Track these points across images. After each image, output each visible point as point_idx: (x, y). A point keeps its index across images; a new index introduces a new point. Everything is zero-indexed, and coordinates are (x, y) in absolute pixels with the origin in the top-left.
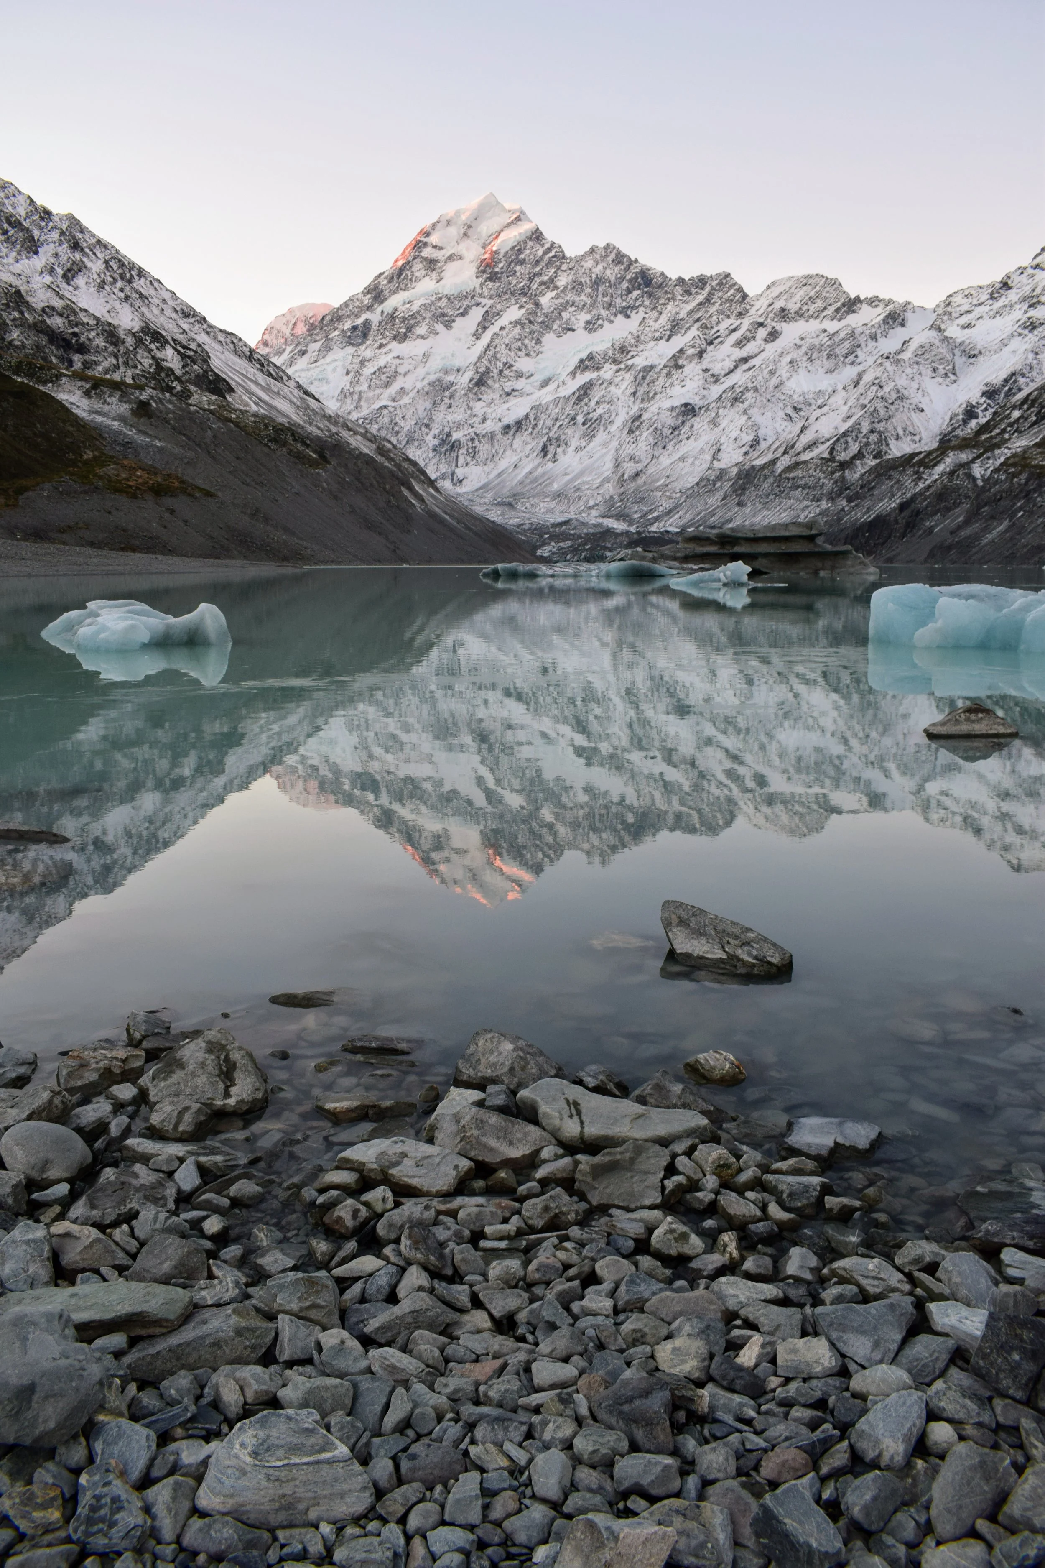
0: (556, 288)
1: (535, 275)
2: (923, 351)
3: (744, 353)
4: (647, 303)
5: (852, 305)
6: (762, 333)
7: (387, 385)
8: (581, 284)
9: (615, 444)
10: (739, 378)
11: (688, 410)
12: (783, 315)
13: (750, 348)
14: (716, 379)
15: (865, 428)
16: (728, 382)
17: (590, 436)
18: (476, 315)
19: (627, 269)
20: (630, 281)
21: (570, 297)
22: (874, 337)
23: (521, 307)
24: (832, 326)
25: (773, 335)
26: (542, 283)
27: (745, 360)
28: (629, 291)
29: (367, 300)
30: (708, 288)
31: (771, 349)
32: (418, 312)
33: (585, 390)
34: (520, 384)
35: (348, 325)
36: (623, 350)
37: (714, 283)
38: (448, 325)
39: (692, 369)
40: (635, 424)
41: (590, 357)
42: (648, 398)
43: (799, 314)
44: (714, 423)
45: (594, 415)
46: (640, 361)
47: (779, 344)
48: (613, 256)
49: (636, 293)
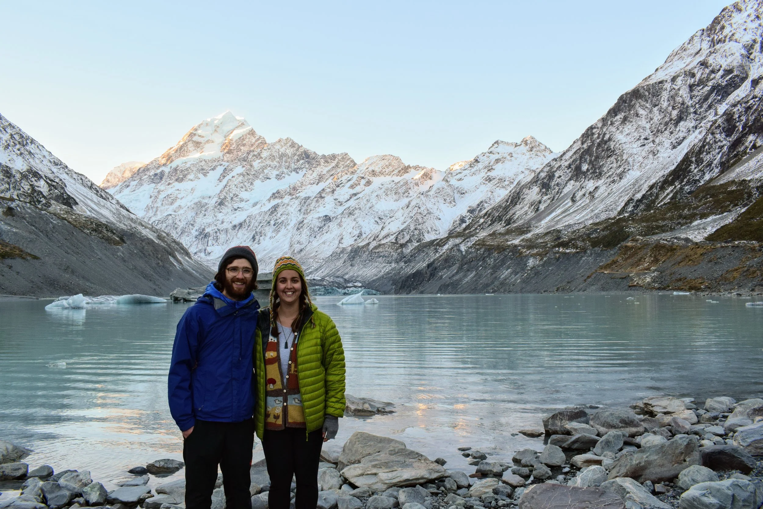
0: (262, 158)
1: (250, 151)
2: (439, 191)
3: (354, 191)
4: (307, 166)
5: (406, 169)
6: (363, 182)
7: (172, 203)
8: (274, 156)
9: (290, 235)
10: (352, 203)
11: (327, 219)
12: (374, 173)
13: (357, 189)
14: (341, 204)
15: (412, 228)
16: (347, 205)
17: (277, 231)
18: (220, 170)
19: (297, 150)
20: (299, 155)
21: (269, 162)
22: (417, 184)
23: (243, 167)
24: (397, 179)
25: (369, 183)
26: (254, 155)
27: (355, 195)
28: (298, 161)
29: (163, 161)
30: (337, 160)
31: (368, 189)
32: (190, 168)
33: (275, 208)
34: (242, 205)
35: (152, 173)
36: (295, 189)
37: (340, 158)
38: (205, 175)
39: (329, 199)
40: (300, 225)
41: (278, 192)
42: (307, 213)
43: (381, 173)
44: (340, 225)
45: (280, 221)
46: (303, 195)
47: (371, 187)
48: (290, 143)
49: (302, 161)
